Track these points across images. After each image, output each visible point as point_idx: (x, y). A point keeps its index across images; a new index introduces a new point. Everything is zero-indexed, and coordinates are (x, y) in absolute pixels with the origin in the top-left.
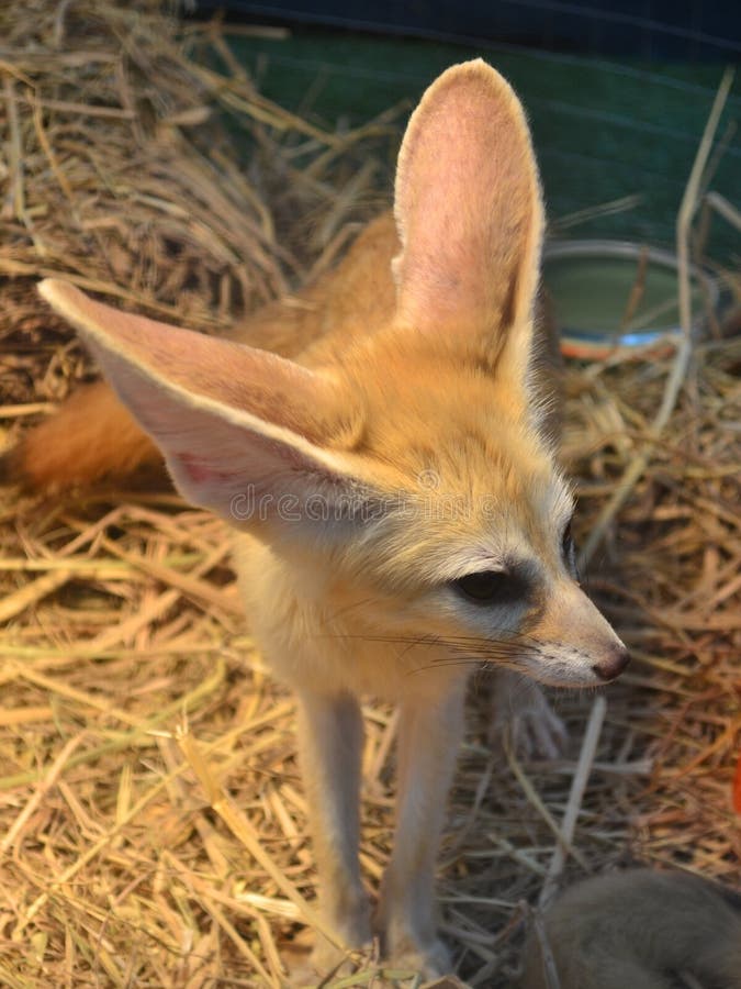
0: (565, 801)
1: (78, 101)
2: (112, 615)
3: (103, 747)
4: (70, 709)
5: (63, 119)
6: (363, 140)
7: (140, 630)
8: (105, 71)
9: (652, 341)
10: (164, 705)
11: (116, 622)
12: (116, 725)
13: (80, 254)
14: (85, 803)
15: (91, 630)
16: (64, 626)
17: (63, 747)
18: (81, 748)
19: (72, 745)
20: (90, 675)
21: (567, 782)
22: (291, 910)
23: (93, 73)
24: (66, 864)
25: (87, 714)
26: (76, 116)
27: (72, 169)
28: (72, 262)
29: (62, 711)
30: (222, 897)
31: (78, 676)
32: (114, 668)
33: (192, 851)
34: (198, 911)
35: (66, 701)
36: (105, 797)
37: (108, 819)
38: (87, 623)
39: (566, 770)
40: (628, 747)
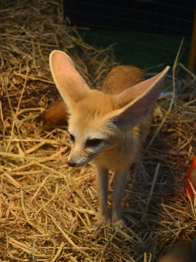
0: (150, 190)
1: (47, 43)
2: (54, 151)
3: (52, 179)
4: (46, 170)
5: (44, 47)
6: (106, 51)
7: (60, 154)
8: (52, 37)
9: (167, 94)
10: (65, 170)
11: (55, 153)
12: (55, 174)
13: (48, 76)
14: (49, 190)
15: (50, 154)
16: (44, 153)
17: (44, 179)
18: (48, 179)
19: (46, 178)
20: (50, 164)
21: (150, 187)
22: (92, 212)
23: (49, 38)
24: (45, 203)
25: (49, 172)
26: (46, 46)
27: (46, 58)
28: (46, 77)
29: (44, 171)
30: (78, 209)
31: (47, 164)
32: (55, 162)
33: (71, 200)
34: (73, 213)
35: (44, 169)
36: (53, 189)
37: (54, 193)
38: (49, 153)
39: (150, 184)
40: (162, 179)
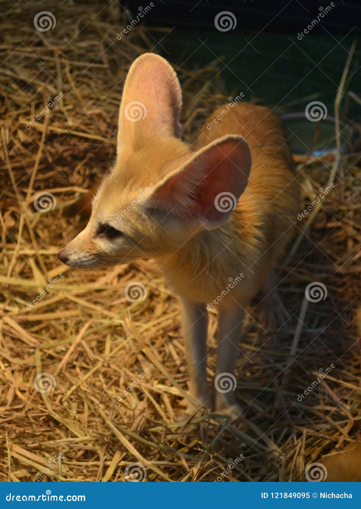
0: (291, 345)
1: (85, 61)
2: (101, 273)
3: (100, 327)
4: (87, 311)
5: (79, 69)
6: (204, 73)
7: (114, 278)
8: (96, 48)
9: (325, 154)
10: (124, 308)
11: (104, 275)
12: (105, 317)
13: (86, 125)
14: (92, 349)
15: (94, 278)
16: (83, 277)
17: (83, 326)
18: (91, 327)
19: (86, 326)
20: (95, 295)
21: (292, 337)
22: (175, 391)
23: (91, 49)
24: (85, 374)
25: (93, 313)
26: (84, 67)
27: (83, 89)
28: (84, 128)
29: (83, 311)
30: (148, 386)
31: (89, 297)
32: (104, 294)
33: (136, 367)
34: (139, 393)
35: (84, 307)
36: (100, 347)
37: (103, 355)
38: (92, 276)
39: (291, 332)
40: (316, 323)
